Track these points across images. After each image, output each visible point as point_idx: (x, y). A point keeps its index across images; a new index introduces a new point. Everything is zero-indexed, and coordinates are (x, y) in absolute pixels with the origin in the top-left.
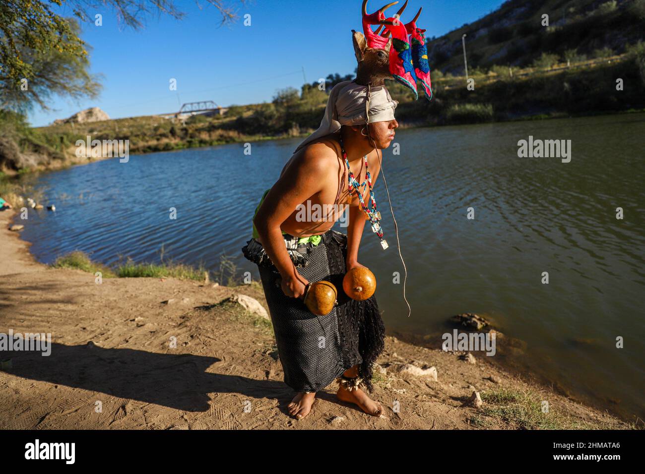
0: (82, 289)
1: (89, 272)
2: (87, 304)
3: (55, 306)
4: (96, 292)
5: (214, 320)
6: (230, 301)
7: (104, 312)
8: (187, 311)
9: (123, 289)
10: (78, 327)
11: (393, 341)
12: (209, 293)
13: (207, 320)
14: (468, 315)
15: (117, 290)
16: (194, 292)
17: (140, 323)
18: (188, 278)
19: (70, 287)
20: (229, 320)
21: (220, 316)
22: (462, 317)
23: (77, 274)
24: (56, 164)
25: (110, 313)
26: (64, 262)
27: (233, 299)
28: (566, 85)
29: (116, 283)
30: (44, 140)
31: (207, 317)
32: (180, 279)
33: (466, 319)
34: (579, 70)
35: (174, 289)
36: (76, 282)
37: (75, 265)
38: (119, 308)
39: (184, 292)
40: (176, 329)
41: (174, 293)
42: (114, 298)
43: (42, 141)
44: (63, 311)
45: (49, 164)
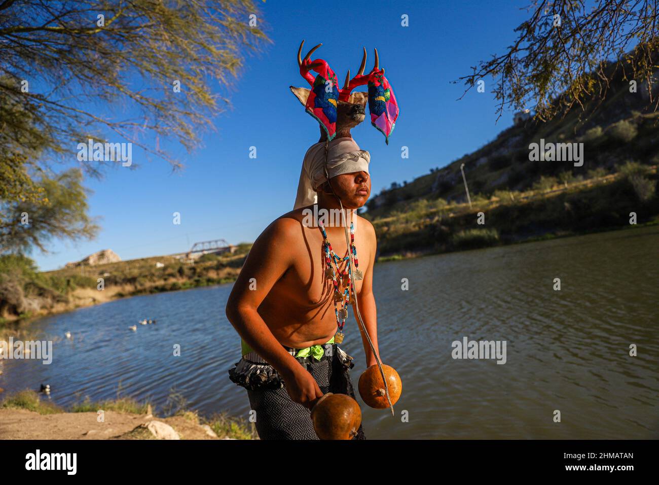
24: (59, 308)
28: (566, 204)
30: (50, 282)
34: (577, 190)
43: (47, 284)
45: (52, 307)
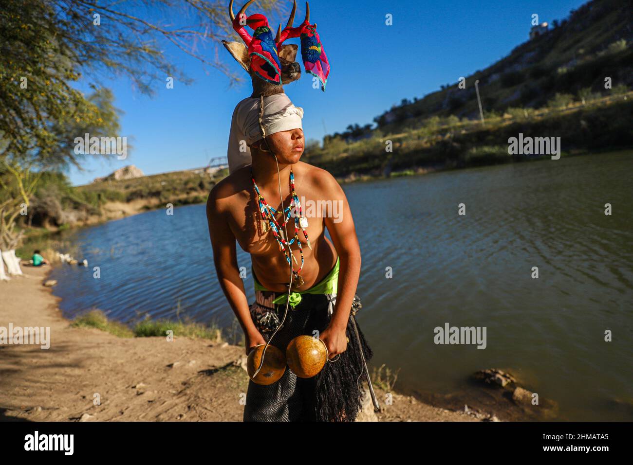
0: (92, 351)
1: (105, 330)
2: (94, 368)
3: (62, 370)
4: (105, 355)
5: (215, 387)
6: (233, 366)
7: (108, 377)
8: (191, 376)
9: (132, 351)
10: (78, 395)
11: (411, 402)
12: (217, 354)
13: (208, 387)
14: (492, 371)
15: (126, 351)
16: (202, 353)
17: (141, 391)
18: (200, 337)
19: (80, 349)
20: (230, 388)
21: (222, 383)
22: (485, 373)
23: (92, 333)
24: (93, 220)
25: (114, 378)
26: (81, 321)
27: (236, 363)
28: (583, 123)
29: (126, 343)
30: (83, 196)
31: (208, 383)
32: (191, 339)
33: (488, 376)
34: (595, 107)
35: (183, 350)
36: (88, 343)
37: (92, 324)
38: (124, 372)
39: (193, 352)
40: (174, 398)
41: (182, 354)
42: (122, 361)
43: (81, 199)
44: (69, 376)
45: (87, 219)
